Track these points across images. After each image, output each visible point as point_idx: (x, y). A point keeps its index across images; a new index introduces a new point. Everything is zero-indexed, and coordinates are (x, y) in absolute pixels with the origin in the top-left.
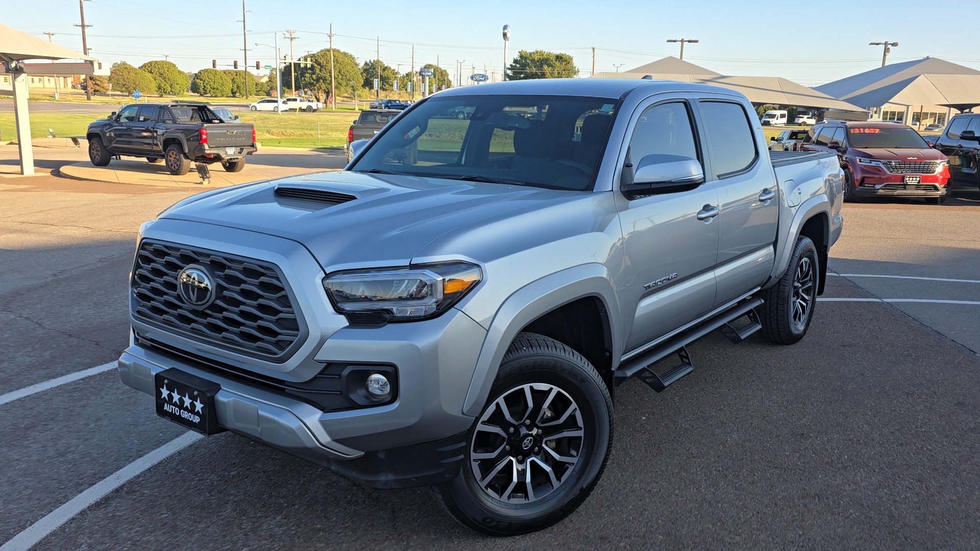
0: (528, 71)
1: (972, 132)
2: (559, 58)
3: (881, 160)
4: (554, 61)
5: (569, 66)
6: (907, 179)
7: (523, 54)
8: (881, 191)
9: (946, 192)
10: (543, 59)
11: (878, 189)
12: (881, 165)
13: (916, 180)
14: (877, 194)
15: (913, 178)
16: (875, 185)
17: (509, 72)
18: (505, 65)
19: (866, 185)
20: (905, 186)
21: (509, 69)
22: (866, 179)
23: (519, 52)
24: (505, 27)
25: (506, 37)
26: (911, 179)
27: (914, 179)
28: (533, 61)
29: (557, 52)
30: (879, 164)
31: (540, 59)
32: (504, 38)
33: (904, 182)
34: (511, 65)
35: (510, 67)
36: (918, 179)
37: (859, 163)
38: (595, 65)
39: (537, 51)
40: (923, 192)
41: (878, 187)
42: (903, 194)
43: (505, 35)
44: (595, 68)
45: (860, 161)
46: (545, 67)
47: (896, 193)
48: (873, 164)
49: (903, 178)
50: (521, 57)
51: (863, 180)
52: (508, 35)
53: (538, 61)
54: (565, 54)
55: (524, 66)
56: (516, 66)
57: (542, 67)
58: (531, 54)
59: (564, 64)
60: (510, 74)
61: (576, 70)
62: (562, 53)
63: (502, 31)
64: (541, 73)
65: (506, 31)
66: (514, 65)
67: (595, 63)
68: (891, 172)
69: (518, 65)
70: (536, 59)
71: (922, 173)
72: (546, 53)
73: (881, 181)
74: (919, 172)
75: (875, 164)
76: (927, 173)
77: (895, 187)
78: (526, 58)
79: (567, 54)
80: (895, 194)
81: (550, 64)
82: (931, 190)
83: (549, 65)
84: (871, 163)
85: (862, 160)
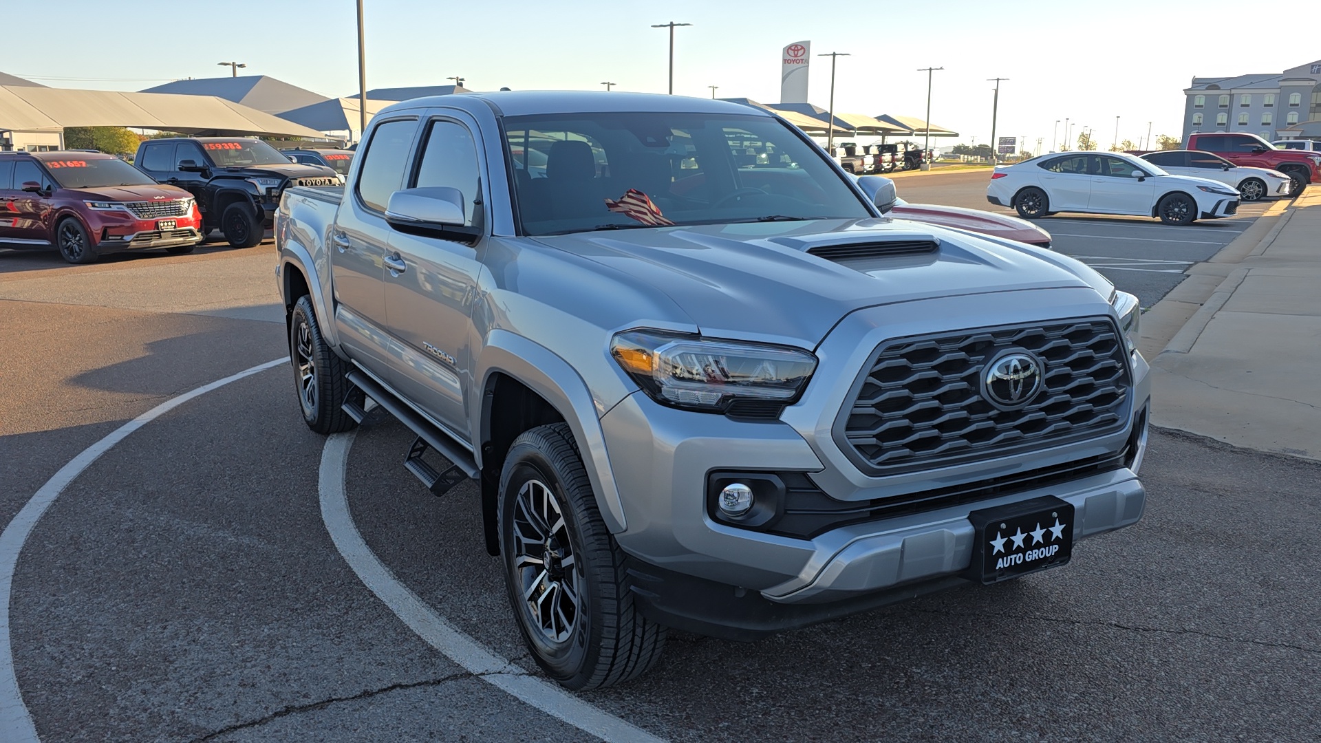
1: (193, 162)
3: (123, 203)
6: (162, 224)
8: (133, 244)
9: (202, 237)
11: (129, 242)
12: (126, 209)
13: (172, 225)
14: (129, 248)
15: (167, 222)
16: (123, 236)
19: (110, 238)
20: (160, 234)
22: (108, 230)
26: (166, 224)
27: (170, 224)
30: (122, 208)
33: (158, 229)
36: (173, 223)
37: (92, 208)
40: (181, 239)
41: (127, 238)
42: (160, 245)
45: (94, 206)
47: (153, 243)
48: (114, 208)
49: (157, 223)
51: (105, 230)
68: (140, 217)
71: (176, 215)
73: (131, 229)
74: (172, 215)
75: (118, 208)
76: (179, 215)
77: (149, 237)
80: (151, 246)
82: (187, 236)
84: (110, 207)
85: (96, 205)
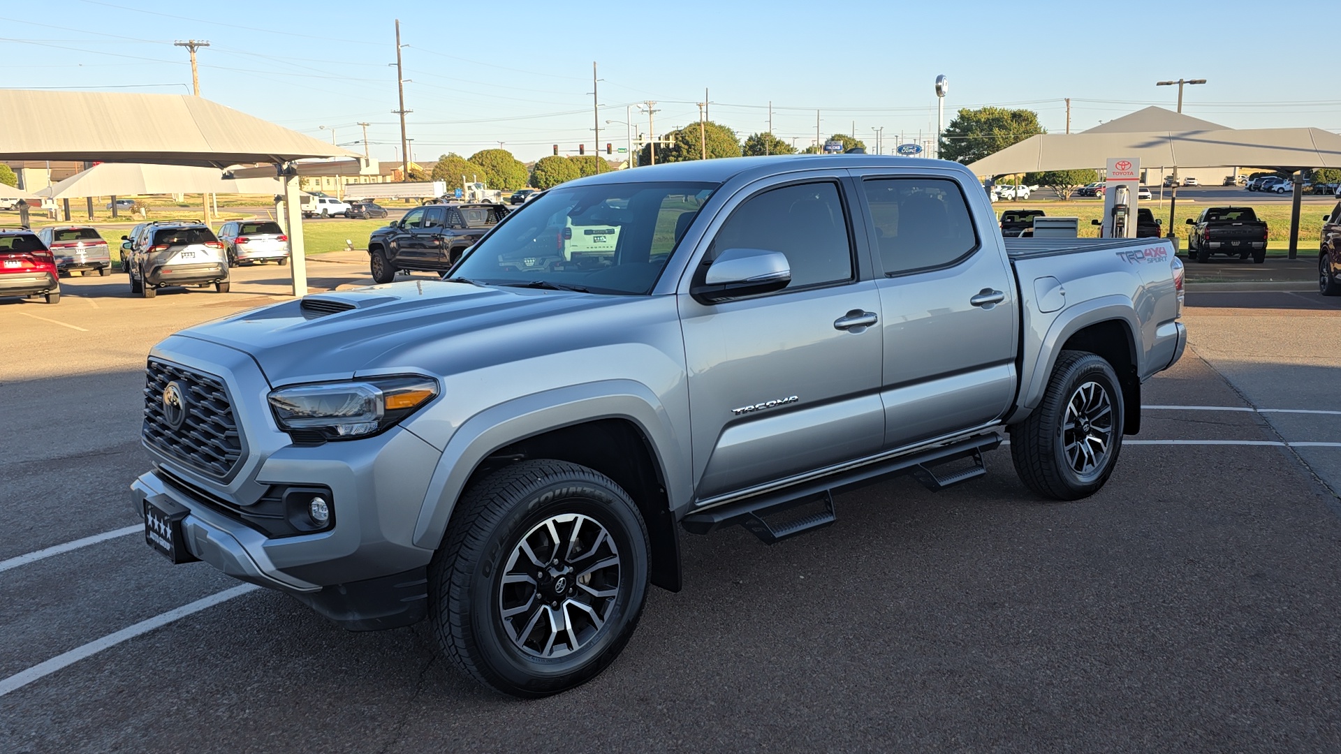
0: (971, 138)
2: (1016, 116)
4: (1009, 121)
5: (1031, 127)
7: (965, 113)
10: (993, 120)
17: (944, 139)
18: (939, 130)
21: (945, 136)
23: (959, 111)
24: (939, 79)
25: (941, 93)
28: (978, 121)
29: (1015, 108)
31: (988, 119)
32: (938, 93)
34: (948, 131)
35: (946, 133)
38: (1070, 123)
39: (985, 109)
43: (939, 89)
44: (1070, 128)
46: (996, 131)
50: (962, 117)
52: (944, 89)
53: (985, 123)
54: (1026, 111)
55: (966, 130)
56: (954, 131)
57: (991, 130)
58: (976, 113)
59: (1023, 124)
60: (947, 143)
61: (1042, 131)
62: (1021, 109)
63: (935, 84)
64: (990, 139)
65: (940, 84)
66: (951, 129)
67: (1070, 120)
69: (957, 130)
70: (983, 120)
72: (998, 110)
78: (968, 119)
79: (1029, 110)
81: (1004, 125)
83: (1001, 127)
